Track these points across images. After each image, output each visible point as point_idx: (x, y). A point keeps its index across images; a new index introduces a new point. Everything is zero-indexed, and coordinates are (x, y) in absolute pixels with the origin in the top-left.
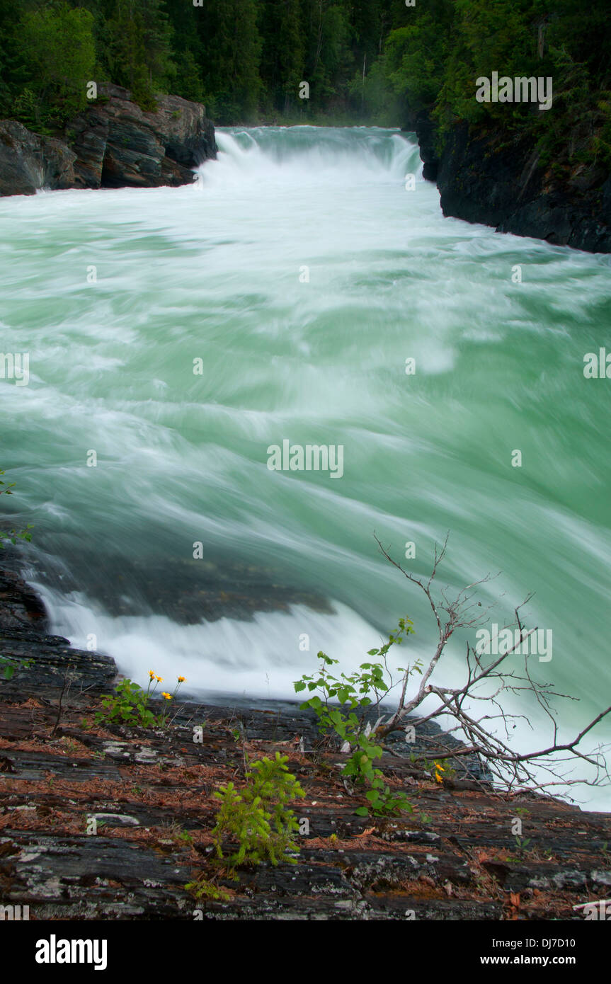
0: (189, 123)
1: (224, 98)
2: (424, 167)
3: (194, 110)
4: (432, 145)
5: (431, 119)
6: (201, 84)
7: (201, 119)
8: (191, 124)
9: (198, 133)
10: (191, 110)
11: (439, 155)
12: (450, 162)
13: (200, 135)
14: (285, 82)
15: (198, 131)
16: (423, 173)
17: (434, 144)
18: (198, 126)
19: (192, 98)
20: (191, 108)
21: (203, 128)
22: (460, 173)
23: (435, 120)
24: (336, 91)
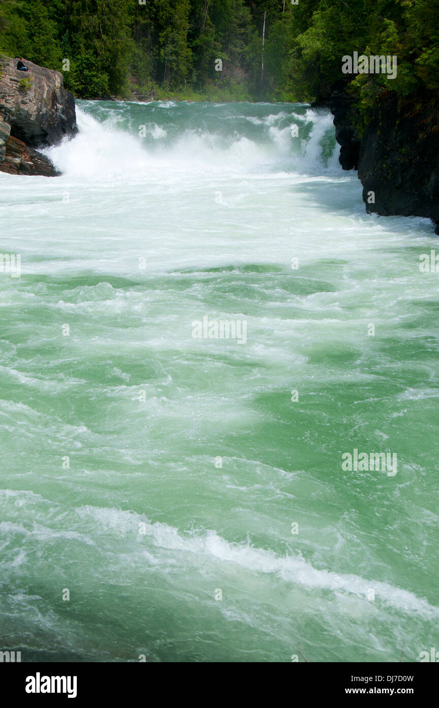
0: (42, 96)
1: (87, 65)
2: (341, 151)
3: (49, 78)
4: (351, 124)
5: (349, 91)
6: (56, 45)
7: (58, 91)
8: (45, 96)
9: (53, 107)
10: (44, 78)
11: (361, 136)
12: (374, 145)
13: (57, 110)
14: (164, 45)
15: (54, 105)
16: (340, 158)
17: (353, 123)
18: (54, 98)
19: (46, 63)
20: (44, 75)
21: (60, 101)
22: (387, 159)
23: (353, 93)
24: (229, 57)
